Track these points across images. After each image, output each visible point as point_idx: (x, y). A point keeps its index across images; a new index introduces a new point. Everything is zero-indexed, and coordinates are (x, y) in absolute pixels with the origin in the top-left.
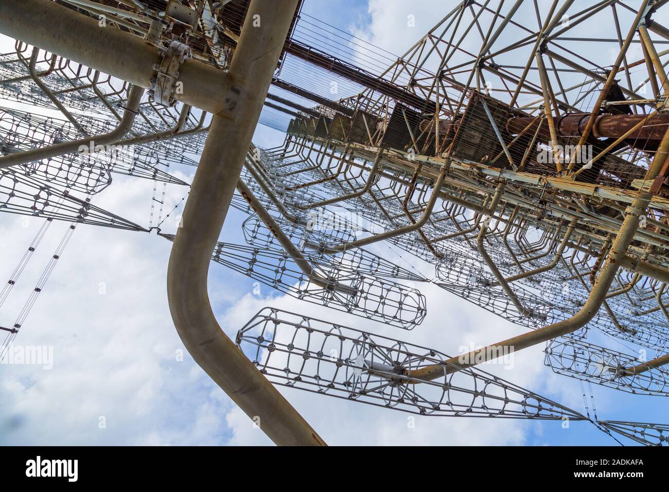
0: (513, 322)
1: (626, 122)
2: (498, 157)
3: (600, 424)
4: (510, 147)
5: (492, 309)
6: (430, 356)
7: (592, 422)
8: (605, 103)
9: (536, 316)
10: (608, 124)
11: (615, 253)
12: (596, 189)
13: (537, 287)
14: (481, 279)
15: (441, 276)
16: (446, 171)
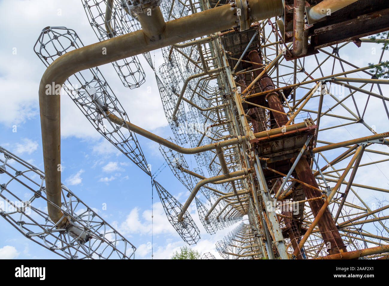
0: (166, 116)
1: (277, 105)
2: (234, 59)
3: (153, 181)
4: (242, 62)
5: (164, 104)
6: (122, 114)
7: (152, 179)
8: (281, 92)
9: (176, 122)
10: (273, 99)
11: (219, 144)
12: (242, 115)
13: (190, 107)
14: (174, 87)
15: (161, 69)
16: (212, 39)
